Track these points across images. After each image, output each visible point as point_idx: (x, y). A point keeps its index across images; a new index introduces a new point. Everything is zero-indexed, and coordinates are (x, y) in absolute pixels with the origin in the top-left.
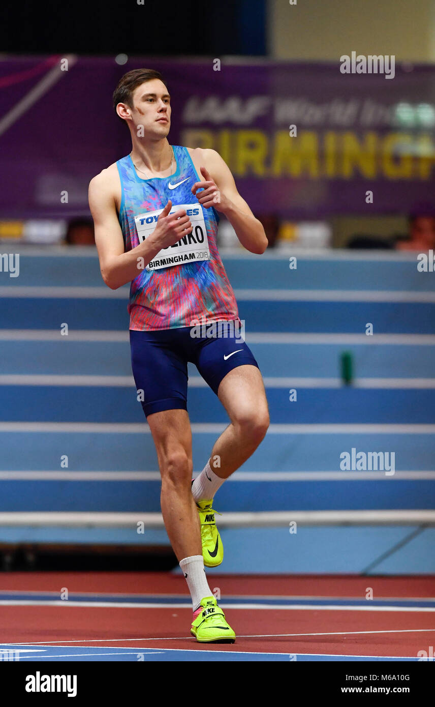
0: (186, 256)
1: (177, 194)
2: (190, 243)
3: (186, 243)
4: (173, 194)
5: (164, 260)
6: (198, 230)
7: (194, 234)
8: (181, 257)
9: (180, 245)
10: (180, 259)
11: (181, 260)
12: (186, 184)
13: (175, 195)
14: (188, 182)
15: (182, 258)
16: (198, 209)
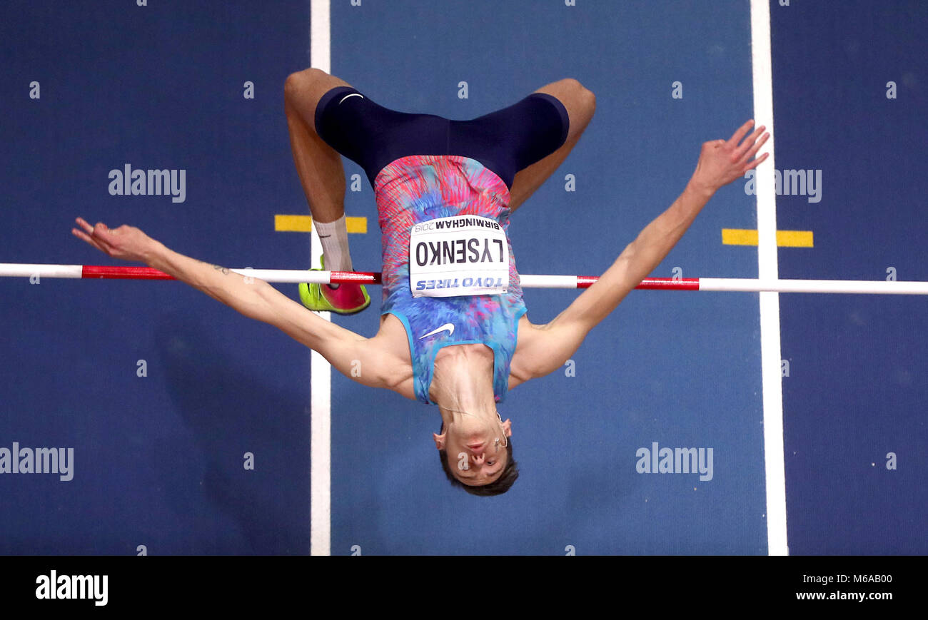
0: (448, 227)
1: (444, 316)
2: (439, 243)
3: (445, 243)
4: (449, 315)
5: (479, 225)
6: (422, 260)
7: (431, 255)
8: (456, 225)
9: (453, 242)
10: (457, 224)
11: (456, 222)
12: (429, 328)
13: (448, 314)
14: (425, 331)
15: (454, 224)
16: (418, 289)
